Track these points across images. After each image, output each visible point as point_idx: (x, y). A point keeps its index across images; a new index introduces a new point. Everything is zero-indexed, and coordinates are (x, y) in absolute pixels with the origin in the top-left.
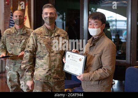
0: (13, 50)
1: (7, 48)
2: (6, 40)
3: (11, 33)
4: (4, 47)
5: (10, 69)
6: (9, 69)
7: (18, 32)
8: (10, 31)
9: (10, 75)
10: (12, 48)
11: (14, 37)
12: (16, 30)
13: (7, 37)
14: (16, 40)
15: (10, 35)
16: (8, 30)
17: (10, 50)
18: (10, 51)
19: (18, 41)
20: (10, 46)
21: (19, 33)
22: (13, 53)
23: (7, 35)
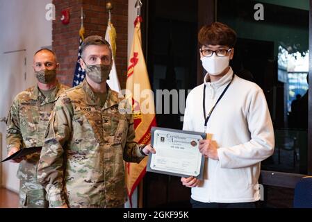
0: (35, 136)
1: (22, 132)
2: (18, 115)
3: (30, 100)
4: (15, 131)
5: (29, 178)
6: (26, 179)
7: (45, 98)
8: (28, 95)
9: (26, 191)
10: (32, 133)
11: (37, 110)
12: (40, 94)
13: (21, 109)
14: (41, 114)
15: (28, 104)
16: (23, 94)
17: (29, 137)
18: (28, 139)
19: (45, 117)
20: (28, 128)
21: (47, 100)
22: (35, 143)
23: (22, 104)
